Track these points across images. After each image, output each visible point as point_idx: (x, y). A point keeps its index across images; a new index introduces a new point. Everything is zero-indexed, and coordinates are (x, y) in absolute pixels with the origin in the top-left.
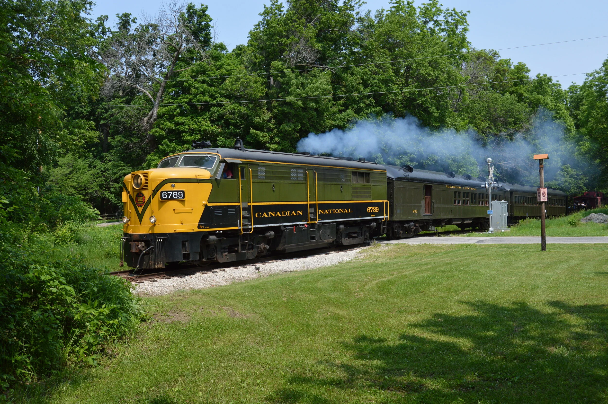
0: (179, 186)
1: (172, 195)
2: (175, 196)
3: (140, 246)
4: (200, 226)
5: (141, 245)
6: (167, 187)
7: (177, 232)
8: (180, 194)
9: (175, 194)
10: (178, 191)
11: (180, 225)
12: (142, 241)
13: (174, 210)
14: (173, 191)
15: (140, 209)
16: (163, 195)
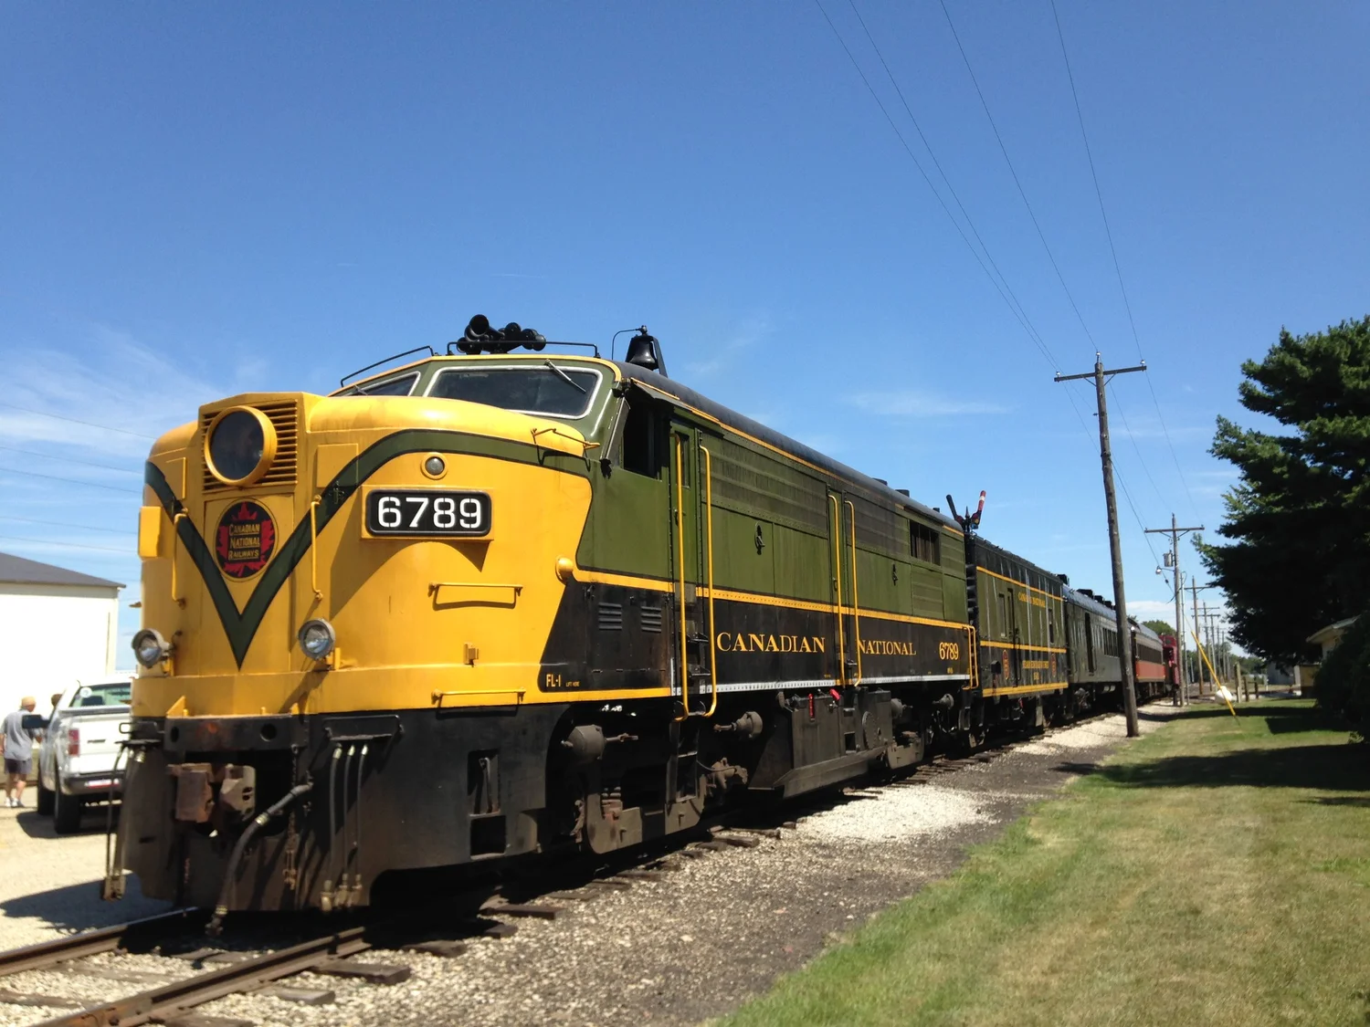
0: (464, 473)
1: (430, 510)
2: (445, 519)
3: (229, 786)
4: (549, 678)
5: (239, 785)
6: (406, 473)
7: (447, 703)
8: (471, 508)
9: (445, 506)
10: (458, 497)
11: (460, 665)
12: (242, 759)
13: (434, 589)
14: (432, 495)
15: (242, 590)
16: (382, 511)
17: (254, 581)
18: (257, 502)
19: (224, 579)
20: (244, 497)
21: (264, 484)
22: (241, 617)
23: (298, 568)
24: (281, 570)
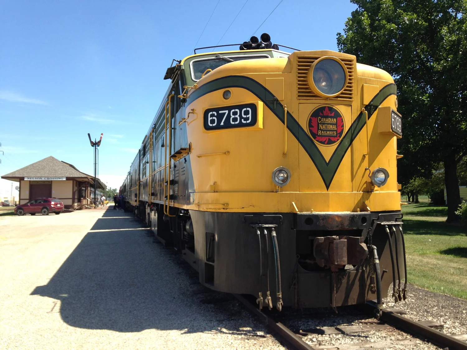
17: (334, 147)
18: (334, 107)
19: (317, 145)
20: (326, 104)
21: (339, 99)
22: (327, 164)
23: (355, 142)
24: (347, 142)
